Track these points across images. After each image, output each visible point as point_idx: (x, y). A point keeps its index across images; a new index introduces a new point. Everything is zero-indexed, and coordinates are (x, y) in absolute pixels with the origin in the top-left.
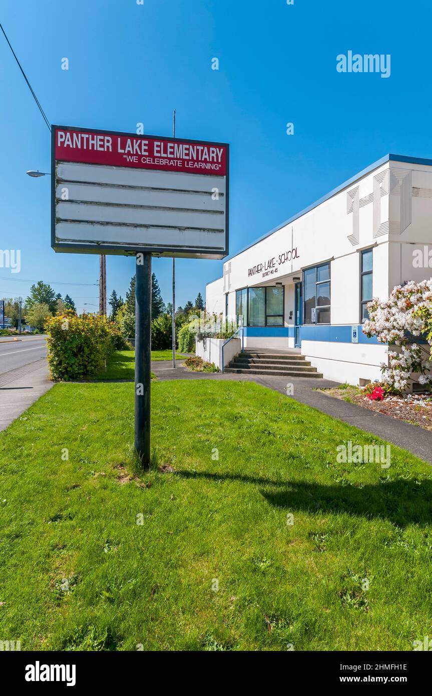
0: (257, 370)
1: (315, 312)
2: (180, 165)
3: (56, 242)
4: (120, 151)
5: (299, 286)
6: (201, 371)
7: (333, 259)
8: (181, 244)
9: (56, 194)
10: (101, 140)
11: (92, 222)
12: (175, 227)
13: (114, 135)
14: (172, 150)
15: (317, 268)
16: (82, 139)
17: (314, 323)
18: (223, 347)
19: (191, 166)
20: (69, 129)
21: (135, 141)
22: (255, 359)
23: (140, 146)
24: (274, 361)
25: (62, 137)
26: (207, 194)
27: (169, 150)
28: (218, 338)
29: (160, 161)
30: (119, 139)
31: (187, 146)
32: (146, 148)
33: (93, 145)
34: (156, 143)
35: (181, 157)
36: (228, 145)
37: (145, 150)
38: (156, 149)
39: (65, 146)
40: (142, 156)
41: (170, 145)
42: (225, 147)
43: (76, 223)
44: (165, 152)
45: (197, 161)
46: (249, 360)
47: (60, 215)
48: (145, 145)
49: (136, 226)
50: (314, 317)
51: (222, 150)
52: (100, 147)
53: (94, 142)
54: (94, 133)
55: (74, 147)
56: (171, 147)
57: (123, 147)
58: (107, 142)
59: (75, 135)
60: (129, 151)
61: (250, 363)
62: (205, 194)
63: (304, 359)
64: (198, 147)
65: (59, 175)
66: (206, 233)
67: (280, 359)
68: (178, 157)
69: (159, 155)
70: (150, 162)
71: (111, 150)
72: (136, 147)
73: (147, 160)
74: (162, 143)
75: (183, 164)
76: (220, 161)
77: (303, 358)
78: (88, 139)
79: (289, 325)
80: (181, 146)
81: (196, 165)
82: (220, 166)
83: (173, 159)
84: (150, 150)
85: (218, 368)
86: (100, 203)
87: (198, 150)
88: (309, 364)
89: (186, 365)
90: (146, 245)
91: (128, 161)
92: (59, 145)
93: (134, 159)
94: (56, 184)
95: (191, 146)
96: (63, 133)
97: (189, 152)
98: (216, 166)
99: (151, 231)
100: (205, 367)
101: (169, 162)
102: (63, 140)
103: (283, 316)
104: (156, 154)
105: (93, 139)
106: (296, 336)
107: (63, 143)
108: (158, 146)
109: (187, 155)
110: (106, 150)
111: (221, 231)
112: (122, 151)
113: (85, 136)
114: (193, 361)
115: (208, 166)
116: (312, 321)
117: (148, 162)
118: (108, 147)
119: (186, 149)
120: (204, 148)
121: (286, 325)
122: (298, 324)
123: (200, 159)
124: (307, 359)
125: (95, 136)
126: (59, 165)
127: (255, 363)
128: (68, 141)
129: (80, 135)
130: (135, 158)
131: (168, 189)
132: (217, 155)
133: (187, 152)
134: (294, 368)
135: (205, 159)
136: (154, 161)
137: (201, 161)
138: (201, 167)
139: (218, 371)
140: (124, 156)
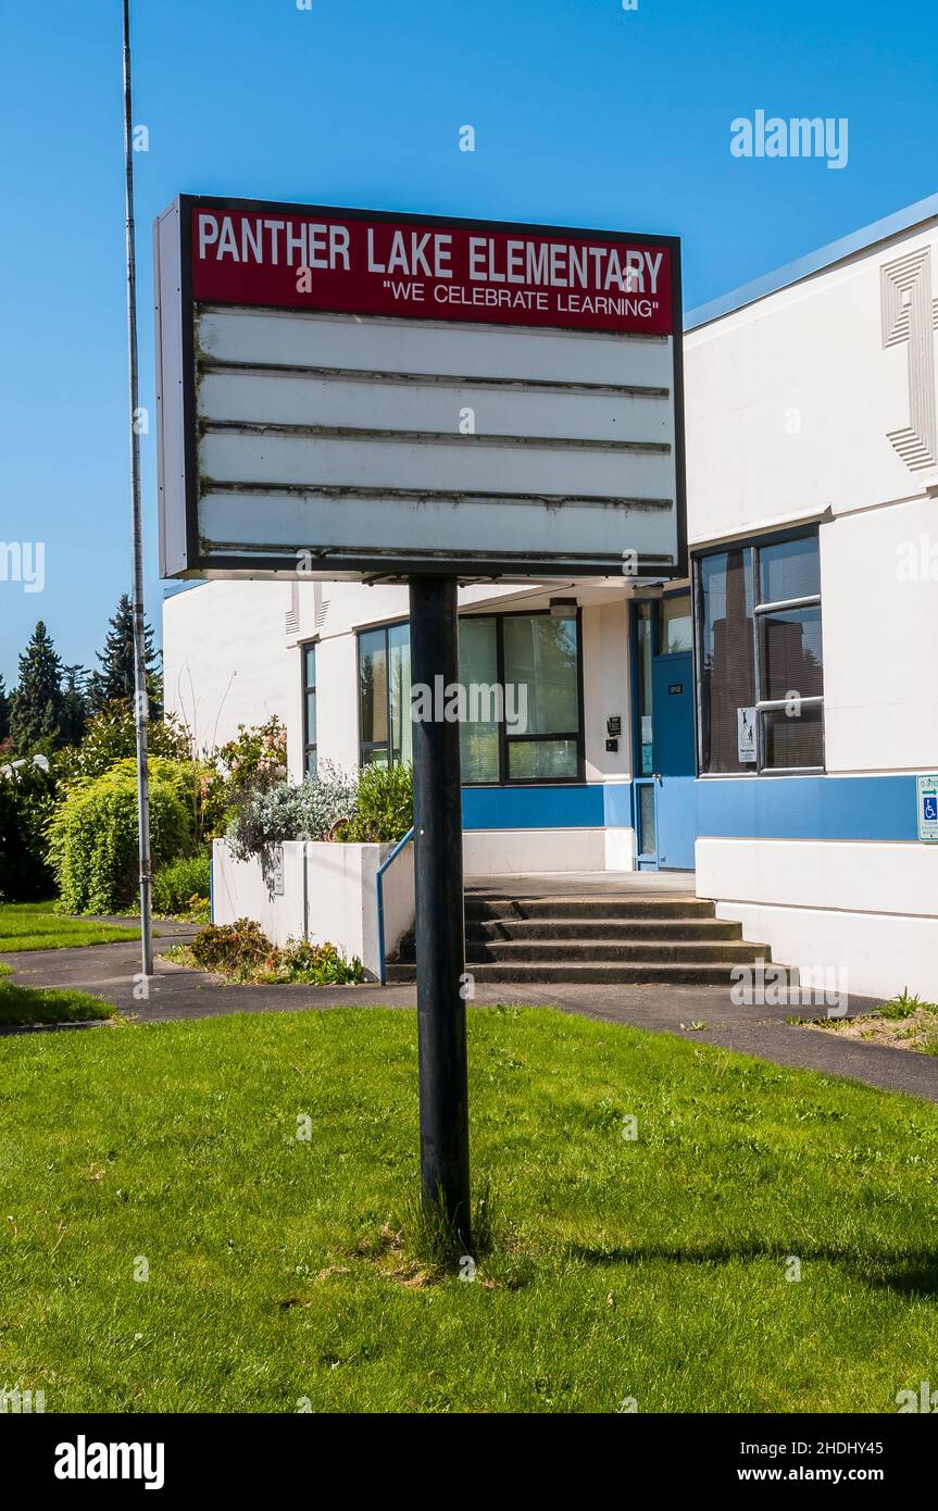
0: (527, 966)
1: (752, 721)
2: (542, 304)
3: (202, 552)
4: (374, 268)
5: (647, 610)
6: (281, 981)
7: (828, 516)
8: (552, 549)
9: (199, 405)
10: (319, 237)
11: (300, 490)
12: (532, 498)
13: (357, 220)
14: (519, 261)
15: (758, 548)
16: (267, 233)
17: (751, 766)
18: (379, 876)
19: (573, 307)
20: (231, 207)
21: (414, 235)
22: (508, 922)
23: (429, 252)
24: (589, 927)
25: (209, 229)
26: (622, 393)
27: (512, 261)
28: (345, 838)
29: (487, 297)
30: (371, 232)
31: (562, 249)
32: (447, 255)
33: (297, 251)
34: (475, 242)
35: (546, 283)
36: (677, 240)
37: (444, 264)
38: (475, 258)
39: (220, 257)
40: (436, 281)
41: (512, 245)
42: (668, 248)
43: (256, 491)
44: (501, 267)
45: (592, 291)
46: (483, 928)
47: (211, 469)
48: (444, 247)
49: (424, 496)
50: (748, 744)
51: (659, 256)
52: (316, 257)
53: (301, 243)
54: (298, 214)
55: (245, 259)
56: (516, 253)
57: (383, 257)
58: (337, 243)
59: (245, 222)
60: (398, 268)
61: (491, 939)
62: (616, 393)
63: (712, 915)
64: (593, 251)
65: (207, 348)
66: (621, 512)
67: (610, 916)
68: (538, 282)
69: (482, 276)
70: (459, 298)
71: (347, 267)
72: (418, 253)
73: (451, 294)
74: (492, 241)
75: (552, 303)
76: (654, 291)
77: (706, 909)
78: (282, 234)
79: (606, 777)
80: (544, 247)
81: (587, 304)
82: (656, 305)
83: (524, 287)
84: (459, 262)
85: (357, 963)
86: (321, 428)
87: (591, 259)
88: (734, 930)
89: (194, 960)
90: (456, 553)
91: (397, 297)
92: (203, 255)
93: (414, 291)
94: (197, 375)
95: (572, 248)
96: (211, 220)
97: (568, 265)
98: (644, 305)
99: (468, 509)
100: (297, 966)
101: (512, 299)
102: (212, 239)
103: (578, 738)
104: (475, 275)
105: (297, 235)
106: (641, 821)
107: (212, 248)
108: (479, 250)
109: (562, 274)
110: (333, 266)
111: (663, 505)
112: (380, 268)
113: (275, 225)
114: (229, 943)
115: (622, 308)
116: (742, 758)
117: (454, 298)
118: (339, 256)
119: (560, 257)
120: (609, 253)
121: (593, 774)
122: (647, 768)
123: (598, 286)
124: (724, 914)
125: (303, 226)
126: (205, 316)
127: (509, 938)
128: (228, 241)
129: (259, 222)
130: (417, 288)
131: (509, 382)
132: (646, 273)
133: (562, 265)
134: (676, 949)
135: (614, 285)
136: (469, 297)
137: (602, 292)
138: (601, 309)
139: (358, 974)
140: (386, 284)
